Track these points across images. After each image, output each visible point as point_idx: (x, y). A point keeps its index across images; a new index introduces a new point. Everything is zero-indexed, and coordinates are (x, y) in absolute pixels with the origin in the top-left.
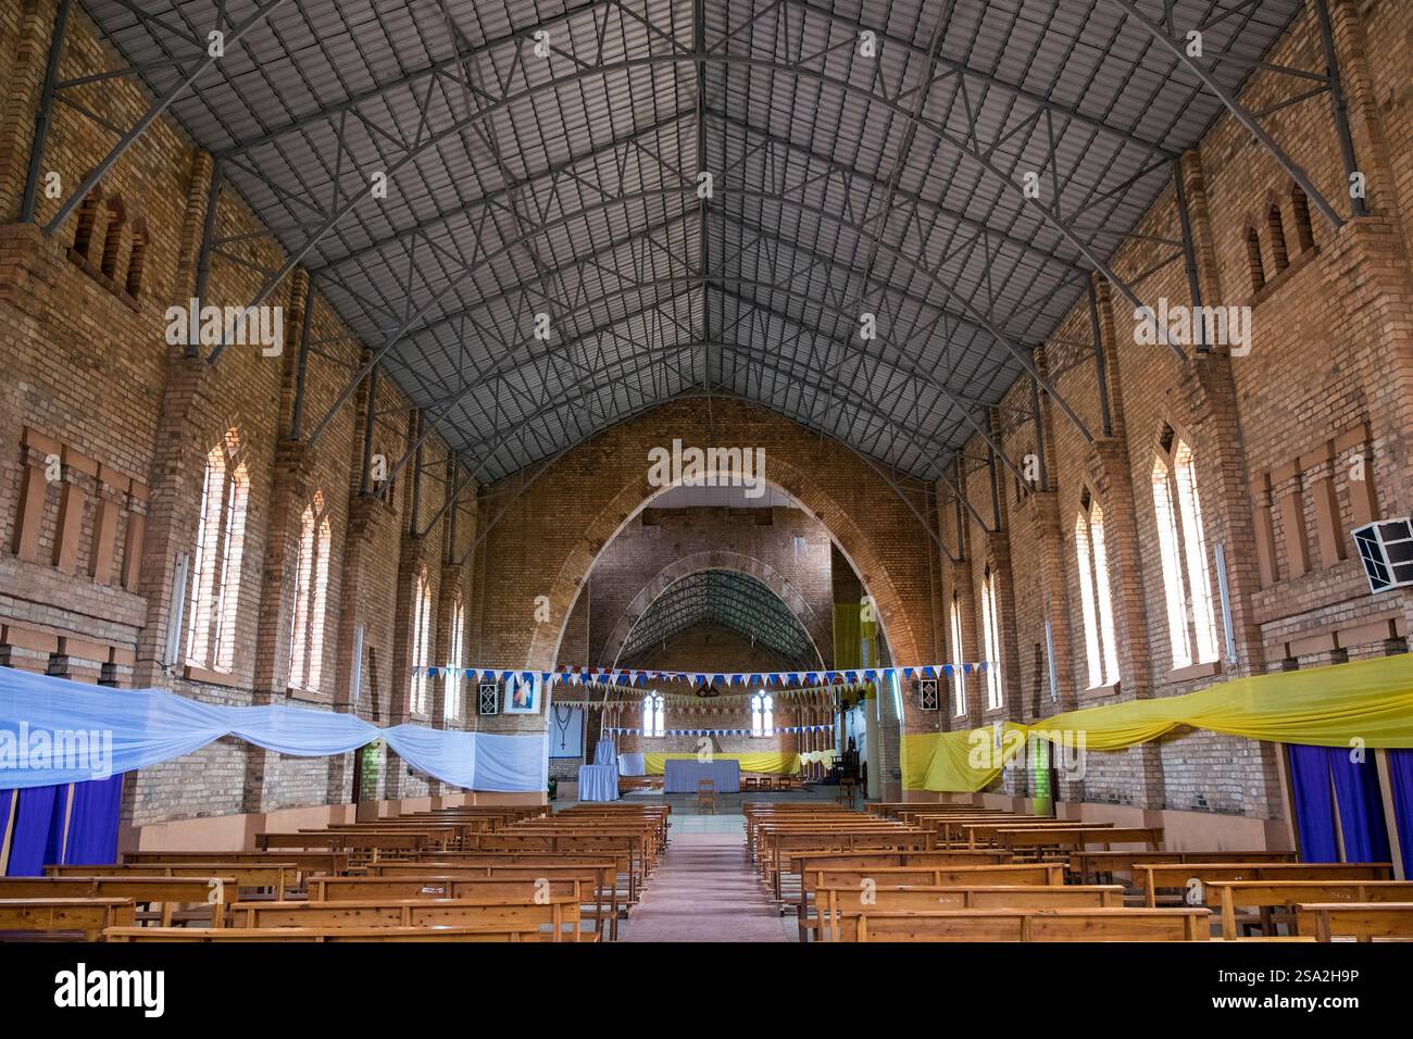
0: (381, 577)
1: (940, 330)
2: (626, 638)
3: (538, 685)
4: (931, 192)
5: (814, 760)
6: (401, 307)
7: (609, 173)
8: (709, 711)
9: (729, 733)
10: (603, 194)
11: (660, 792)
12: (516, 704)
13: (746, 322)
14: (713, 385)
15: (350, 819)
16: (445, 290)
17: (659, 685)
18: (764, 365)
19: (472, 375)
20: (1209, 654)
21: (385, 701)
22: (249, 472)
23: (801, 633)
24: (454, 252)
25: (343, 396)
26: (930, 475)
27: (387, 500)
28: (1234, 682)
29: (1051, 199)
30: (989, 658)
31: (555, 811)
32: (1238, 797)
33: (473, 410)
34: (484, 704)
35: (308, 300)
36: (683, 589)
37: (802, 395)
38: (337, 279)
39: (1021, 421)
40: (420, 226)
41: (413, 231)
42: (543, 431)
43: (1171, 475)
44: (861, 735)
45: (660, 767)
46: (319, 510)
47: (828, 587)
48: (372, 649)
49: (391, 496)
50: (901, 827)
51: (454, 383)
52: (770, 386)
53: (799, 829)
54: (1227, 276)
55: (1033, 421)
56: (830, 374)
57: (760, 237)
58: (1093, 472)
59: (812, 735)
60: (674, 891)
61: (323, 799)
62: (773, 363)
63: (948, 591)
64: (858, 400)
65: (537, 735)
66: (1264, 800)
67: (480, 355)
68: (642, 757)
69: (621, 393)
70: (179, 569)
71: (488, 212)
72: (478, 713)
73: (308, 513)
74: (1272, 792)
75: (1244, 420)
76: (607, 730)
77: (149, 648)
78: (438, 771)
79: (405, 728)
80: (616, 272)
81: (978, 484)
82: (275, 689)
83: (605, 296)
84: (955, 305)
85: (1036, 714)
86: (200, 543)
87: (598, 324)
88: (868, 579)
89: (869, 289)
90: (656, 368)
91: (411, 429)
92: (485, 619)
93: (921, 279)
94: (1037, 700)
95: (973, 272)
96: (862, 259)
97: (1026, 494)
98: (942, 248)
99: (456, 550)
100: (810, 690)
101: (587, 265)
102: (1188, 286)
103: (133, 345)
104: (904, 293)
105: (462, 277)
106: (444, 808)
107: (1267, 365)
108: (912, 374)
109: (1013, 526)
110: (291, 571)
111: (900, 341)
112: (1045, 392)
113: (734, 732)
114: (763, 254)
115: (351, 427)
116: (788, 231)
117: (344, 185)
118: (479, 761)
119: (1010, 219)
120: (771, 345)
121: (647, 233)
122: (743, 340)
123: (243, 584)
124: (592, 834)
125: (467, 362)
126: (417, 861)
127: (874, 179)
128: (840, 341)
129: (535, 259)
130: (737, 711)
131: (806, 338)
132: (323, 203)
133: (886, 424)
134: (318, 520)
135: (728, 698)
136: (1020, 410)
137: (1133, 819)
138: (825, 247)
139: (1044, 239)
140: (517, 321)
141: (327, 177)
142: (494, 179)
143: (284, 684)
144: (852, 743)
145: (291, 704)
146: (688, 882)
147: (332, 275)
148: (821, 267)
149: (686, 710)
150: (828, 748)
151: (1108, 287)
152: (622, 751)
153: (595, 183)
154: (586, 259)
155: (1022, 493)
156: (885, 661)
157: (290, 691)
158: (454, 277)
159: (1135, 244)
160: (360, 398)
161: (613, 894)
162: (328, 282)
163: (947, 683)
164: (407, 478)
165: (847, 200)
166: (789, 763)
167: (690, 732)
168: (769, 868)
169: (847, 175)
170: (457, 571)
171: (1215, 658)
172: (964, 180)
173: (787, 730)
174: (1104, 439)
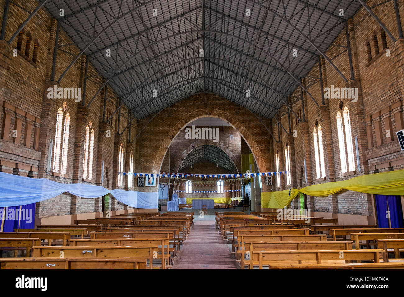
0: (109, 146)
1: (274, 73)
2: (181, 164)
3: (155, 178)
4: (272, 32)
5: (235, 200)
6: (114, 66)
7: (176, 26)
8: (205, 185)
9: (211, 192)
10: (174, 32)
11: (191, 209)
12: (149, 183)
13: (216, 71)
14: (206, 90)
15: (101, 216)
16: (127, 61)
17: (190, 178)
18: (221, 84)
19: (135, 87)
20: (352, 169)
21: (111, 182)
22: (70, 115)
23: (232, 163)
24: (130, 50)
25: (97, 93)
26: (270, 116)
27: (110, 124)
28: (359, 177)
29: (308, 34)
30: (287, 170)
31: (161, 214)
32: (360, 210)
33: (135, 97)
34: (139, 184)
35: (86, 64)
36: (197, 150)
37: (232, 93)
38: (95, 58)
39: (297, 101)
40: (119, 42)
41: (117, 43)
42: (156, 103)
43: (342, 116)
44: (249, 192)
45: (191, 202)
46: (91, 127)
47: (240, 150)
48: (107, 167)
49: (112, 122)
50: (261, 218)
51: (130, 89)
52: (223, 90)
53: (231, 219)
54: (360, 57)
55: (301, 101)
56: (241, 86)
57: (220, 45)
58: (319, 116)
59: (235, 193)
60: (196, 237)
61: (93, 210)
62: (224, 83)
63: (275, 151)
65: (155, 192)
66: (368, 210)
67: (137, 81)
68: (185, 199)
69: (179, 92)
70: (50, 144)
71: (140, 37)
72: (138, 186)
73: (87, 127)
74: (370, 208)
75: (364, 100)
76: (175, 191)
77: (42, 167)
78: (127, 203)
79: (117, 190)
80: (178, 56)
81: (284, 119)
82: (79, 179)
83: (174, 63)
84: (279, 66)
85: (301, 186)
86: (56, 136)
87: (172, 71)
88: (252, 147)
89: (253, 61)
90: (189, 85)
91: (117, 103)
92: (139, 159)
94: (301, 182)
95: (284, 56)
96: (251, 53)
97: (299, 122)
98: (275, 49)
99: (131, 138)
100: (235, 179)
101: (169, 54)
102: (349, 60)
103: (35, 77)
104: (263, 62)
105: (132, 57)
106: (128, 213)
107: (372, 83)
108: (265, 86)
110: (83, 144)
111: (262, 77)
112: (305, 92)
113: (212, 191)
114: (221, 50)
115: (99, 102)
116: (229, 44)
117: (97, 29)
118: (138, 200)
119: (296, 40)
120: (223, 78)
121: (187, 44)
122: (215, 76)
123: (69, 148)
124: (172, 220)
125: (133, 83)
126: (121, 228)
127: (255, 28)
128: (244, 77)
129: (154, 52)
130: (213, 185)
131: (234, 76)
132: (90, 35)
133: (257, 101)
134: (90, 129)
135: (211, 182)
136: (298, 97)
137: (329, 216)
138: (240, 49)
139: (306, 46)
140: (148, 71)
141: (91, 27)
142: (141, 27)
143: (81, 177)
144: (247, 195)
145: (84, 183)
146: (199, 234)
147: (93, 56)
148: (239, 54)
149: (198, 185)
150: (239, 196)
151: (325, 60)
152: (180, 197)
153: (171, 29)
154: (169, 52)
155: (298, 122)
156: (257, 171)
157: (83, 179)
158: (129, 57)
159: (333, 47)
160: (102, 94)
161: (178, 237)
162: (92, 59)
163: (275, 177)
164: (116, 117)
165: (247, 34)
166: (228, 201)
167: (199, 192)
168: (223, 230)
169: (247, 26)
170: (131, 144)
171: (354, 170)
172: (282, 28)
173: (228, 191)
174: (322, 106)
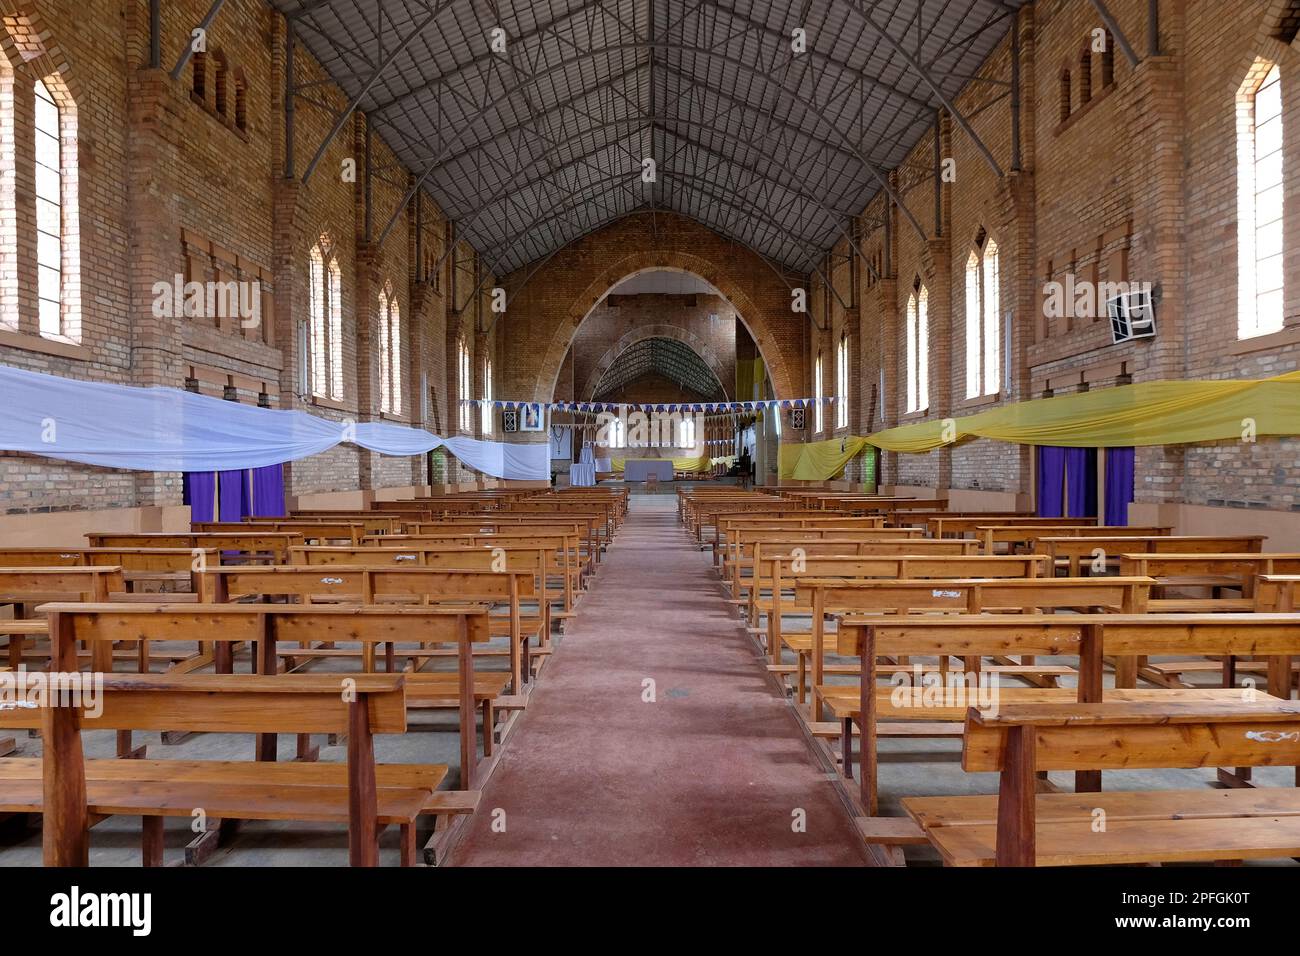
0: (435, 340)
1: (822, 158)
2: (597, 383)
3: (541, 412)
5: (720, 463)
6: (434, 141)
7: (582, 32)
10: (577, 50)
11: (622, 481)
12: (528, 425)
13: (681, 154)
14: (656, 203)
15: (428, 494)
16: (465, 129)
18: (693, 187)
19: (487, 196)
20: (992, 388)
21: (444, 422)
22: (339, 265)
23: (714, 380)
24: (470, 98)
25: (398, 210)
26: (808, 269)
27: (435, 286)
28: (1007, 407)
29: (914, 49)
30: (840, 394)
31: (556, 491)
32: (1001, 480)
33: (489, 221)
34: (508, 425)
35: (367, 136)
36: (635, 351)
37: (719, 211)
38: (386, 119)
39: (875, 228)
40: (444, 77)
42: (539, 238)
43: (981, 264)
45: (621, 467)
46: (389, 293)
47: (733, 349)
48: (433, 388)
49: (438, 283)
50: (777, 498)
51: (475, 201)
52: (698, 205)
54: (1042, 110)
55: (884, 227)
56: (740, 194)
57: (693, 85)
58: (924, 264)
59: (720, 446)
62: (700, 186)
63: (814, 351)
64: (759, 214)
65: (543, 446)
66: (1018, 482)
67: (493, 180)
68: (609, 460)
69: (592, 210)
70: (300, 331)
71: (493, 65)
72: (504, 430)
73: (382, 295)
74: (1024, 476)
75: (1039, 222)
76: (587, 442)
77: (287, 384)
78: (481, 467)
79: (458, 439)
80: (588, 115)
81: (841, 274)
82: (373, 412)
83: (580, 134)
84: (835, 138)
85: (870, 431)
86: (312, 314)
87: (575, 156)
88: (761, 342)
89: (772, 127)
90: (617, 190)
91: (448, 236)
92: (505, 369)
93: (811, 117)
94: (870, 422)
95: (849, 113)
96: (767, 104)
97: (874, 281)
98: (828, 92)
99: (484, 322)
100: (720, 416)
101: (567, 109)
102: (1011, 118)
103: (247, 168)
104: (798, 129)
105: (476, 118)
106: (486, 488)
107: (1062, 180)
109: (863, 305)
110: (375, 334)
111: (793, 167)
112: (895, 205)
114: (694, 98)
115: (406, 233)
116: (714, 80)
117: (385, 42)
118: (506, 461)
119: (881, 67)
120: (699, 172)
121: (610, 82)
122: (679, 168)
123: (344, 342)
125: (483, 185)
128: (749, 168)
129: (528, 103)
131: (724, 166)
132: (371, 57)
134: (390, 299)
136: (876, 220)
137: (930, 494)
138: (741, 94)
139: (905, 85)
140: (517, 154)
141: (372, 35)
143: (378, 409)
144: (746, 450)
145: (383, 420)
147: (382, 116)
148: (737, 109)
150: (730, 455)
151: (950, 121)
152: (597, 457)
153: (572, 41)
154: (565, 104)
155: (872, 280)
156: (770, 396)
157: (382, 414)
158: (470, 118)
159: (976, 85)
160: (410, 212)
162: (380, 122)
163: (811, 411)
164: (447, 271)
165: (759, 54)
166: (704, 464)
170: (485, 337)
171: (996, 391)
172: (849, 34)
174: (935, 239)
